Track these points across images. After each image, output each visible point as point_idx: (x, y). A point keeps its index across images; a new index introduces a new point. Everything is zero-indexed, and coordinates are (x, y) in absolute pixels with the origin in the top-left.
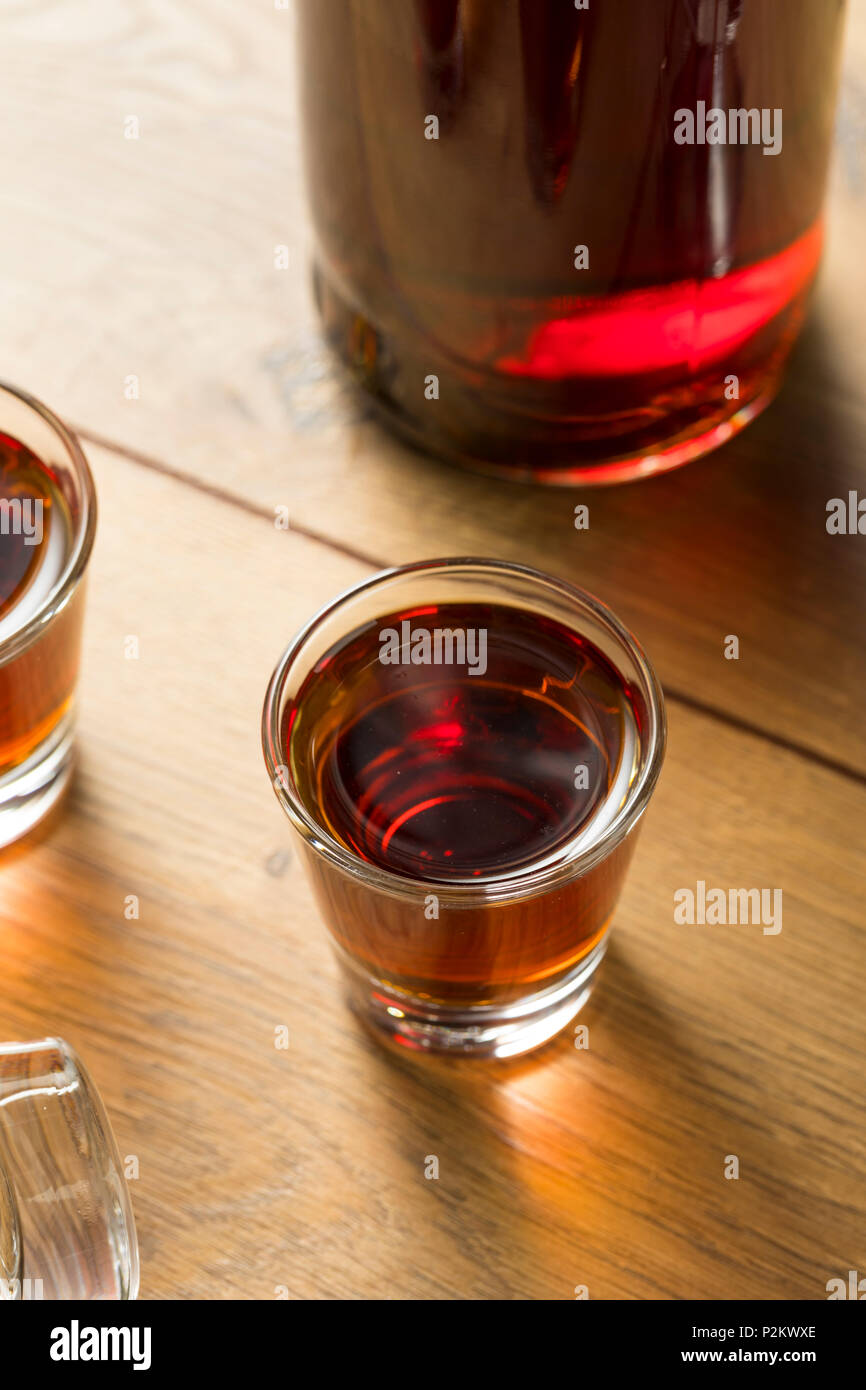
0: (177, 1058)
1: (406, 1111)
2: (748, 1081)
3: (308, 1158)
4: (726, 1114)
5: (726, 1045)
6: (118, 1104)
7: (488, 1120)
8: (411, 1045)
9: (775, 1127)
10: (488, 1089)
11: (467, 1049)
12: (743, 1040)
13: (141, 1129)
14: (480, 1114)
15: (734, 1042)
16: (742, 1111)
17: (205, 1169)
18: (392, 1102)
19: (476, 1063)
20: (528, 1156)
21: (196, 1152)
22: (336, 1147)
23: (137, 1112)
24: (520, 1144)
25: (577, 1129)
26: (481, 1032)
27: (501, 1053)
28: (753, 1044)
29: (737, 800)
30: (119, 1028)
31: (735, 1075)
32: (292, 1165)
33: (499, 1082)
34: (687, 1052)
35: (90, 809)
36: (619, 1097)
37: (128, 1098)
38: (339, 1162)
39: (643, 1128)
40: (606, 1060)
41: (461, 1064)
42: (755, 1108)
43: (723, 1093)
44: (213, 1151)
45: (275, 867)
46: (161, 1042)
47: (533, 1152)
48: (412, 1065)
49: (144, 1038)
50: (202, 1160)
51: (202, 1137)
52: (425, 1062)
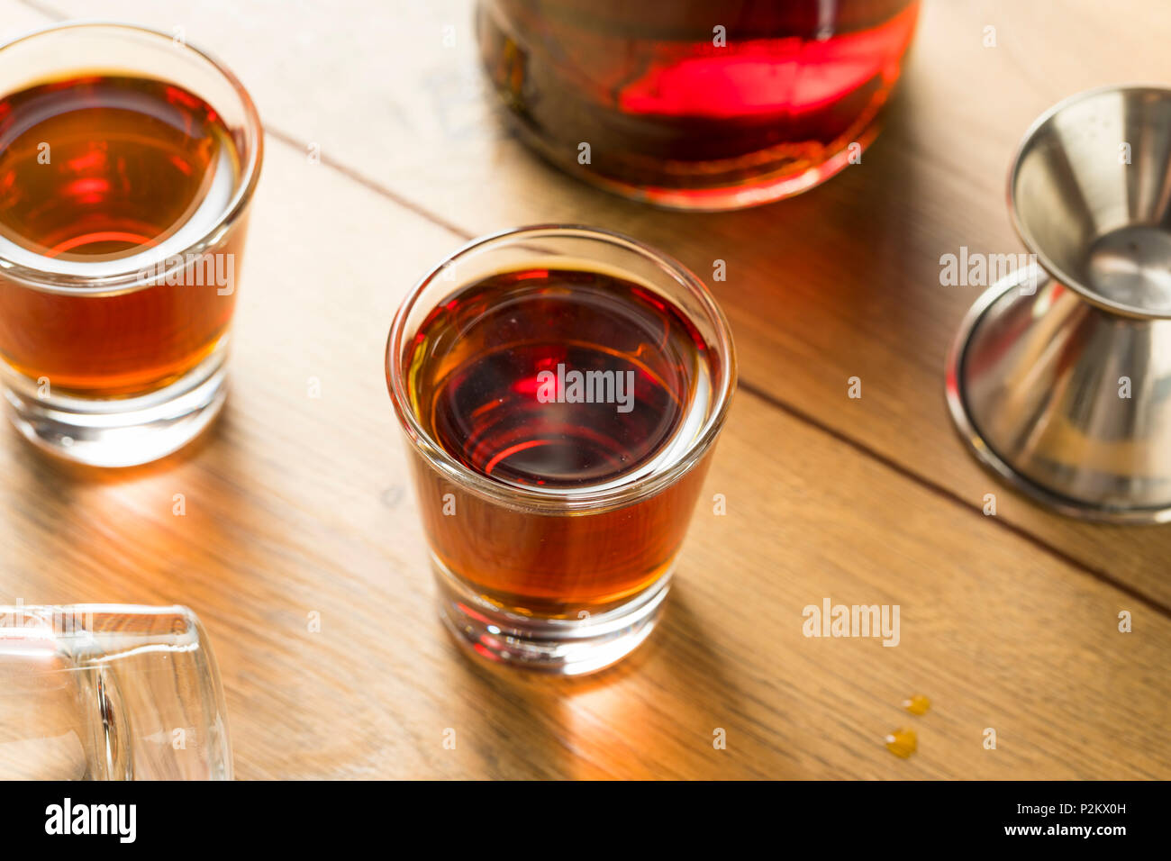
0: (285, 650)
1: (482, 713)
2: (783, 715)
3: (392, 743)
4: (761, 742)
5: (766, 683)
6: (233, 685)
7: (553, 727)
8: (492, 656)
9: (802, 756)
10: (556, 701)
11: (543, 663)
12: (782, 681)
13: (249, 706)
14: (546, 721)
15: (773, 681)
16: (775, 740)
17: (302, 744)
18: (471, 705)
19: (547, 678)
20: (584, 760)
21: (296, 730)
22: (418, 737)
23: (247, 692)
24: (578, 750)
25: (628, 742)
26: (555, 648)
27: (570, 670)
28: (789, 685)
29: (797, 481)
30: (240, 621)
31: (772, 709)
32: (378, 748)
33: (566, 696)
34: (733, 687)
35: (233, 436)
36: (669, 718)
37: (241, 679)
38: (420, 750)
39: (687, 746)
40: (661, 687)
41: (534, 677)
42: (786, 739)
43: (759, 723)
44: (309, 730)
45: (389, 499)
46: (275, 636)
47: (588, 757)
48: (491, 675)
49: (259, 630)
50: (299, 737)
51: (302, 718)
52: (502, 672)
